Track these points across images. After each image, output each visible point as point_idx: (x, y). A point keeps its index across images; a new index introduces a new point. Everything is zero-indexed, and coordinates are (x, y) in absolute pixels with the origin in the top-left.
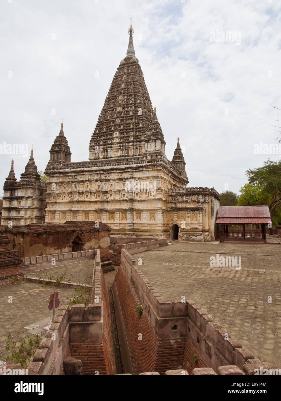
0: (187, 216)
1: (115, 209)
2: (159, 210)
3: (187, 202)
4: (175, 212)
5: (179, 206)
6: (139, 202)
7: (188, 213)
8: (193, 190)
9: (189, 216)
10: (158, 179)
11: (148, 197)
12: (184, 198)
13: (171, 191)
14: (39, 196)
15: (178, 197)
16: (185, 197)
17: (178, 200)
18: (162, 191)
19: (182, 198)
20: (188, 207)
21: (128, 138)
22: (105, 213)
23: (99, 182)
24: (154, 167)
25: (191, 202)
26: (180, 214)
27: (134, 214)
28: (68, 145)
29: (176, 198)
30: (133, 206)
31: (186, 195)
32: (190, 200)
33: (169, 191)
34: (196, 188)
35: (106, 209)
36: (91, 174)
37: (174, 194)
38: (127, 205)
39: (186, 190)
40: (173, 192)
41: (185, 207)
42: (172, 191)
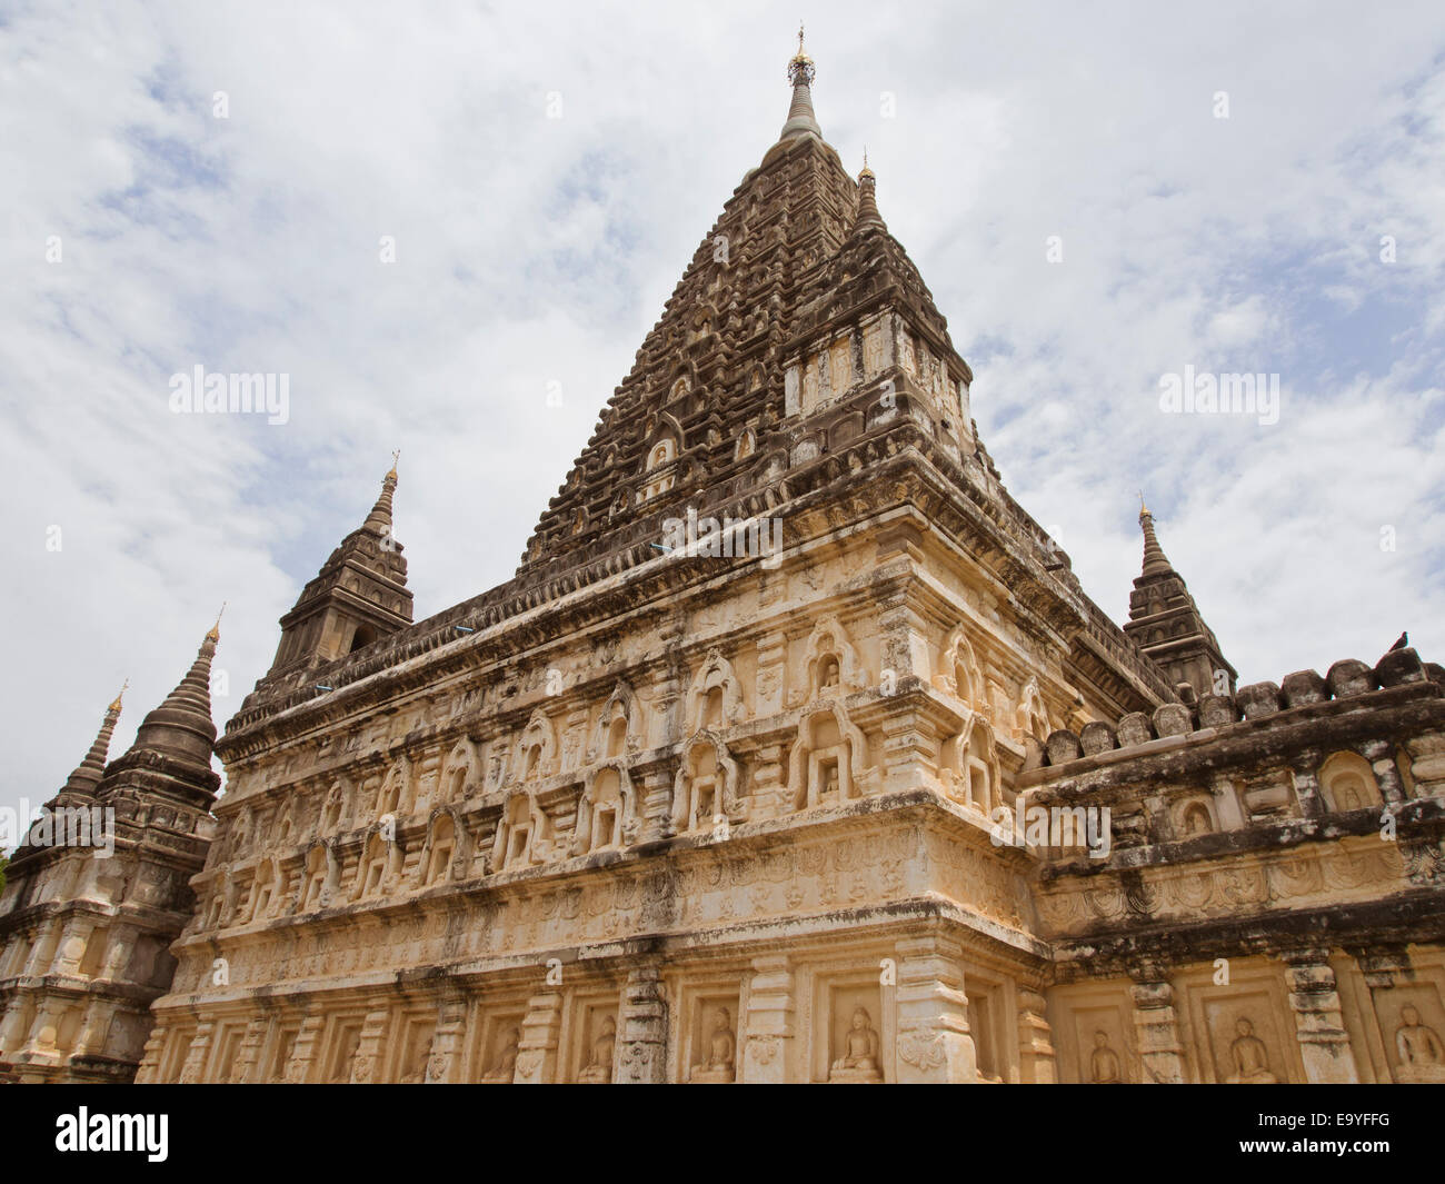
0: (1312, 1023)
1: (521, 963)
2: (915, 930)
3: (1263, 841)
4: (1142, 981)
5: (1177, 911)
6: (727, 876)
7: (1312, 990)
8: (1314, 697)
9: (1335, 1022)
10: (891, 616)
11: (802, 803)
12: (1229, 810)
13: (1065, 757)
14: (164, 906)
15: (1155, 804)
16: (1227, 790)
17: (1154, 838)
18: (947, 738)
19: (1201, 809)
20: (1299, 903)
21: (726, 456)
22: (453, 1010)
23: (464, 743)
24: (848, 508)
25: (1318, 837)
26: (1214, 1010)
27: (676, 1008)
28: (404, 582)
29: (1134, 822)
30: (668, 918)
31: (1245, 764)
32: (1295, 819)
33: (1046, 762)
34: (1348, 669)
35: (463, 970)
36: (431, 699)
37: (1101, 777)
38: (622, 914)
39: (1226, 714)
40: (1088, 758)
41: (1250, 909)
42: (1081, 754)
